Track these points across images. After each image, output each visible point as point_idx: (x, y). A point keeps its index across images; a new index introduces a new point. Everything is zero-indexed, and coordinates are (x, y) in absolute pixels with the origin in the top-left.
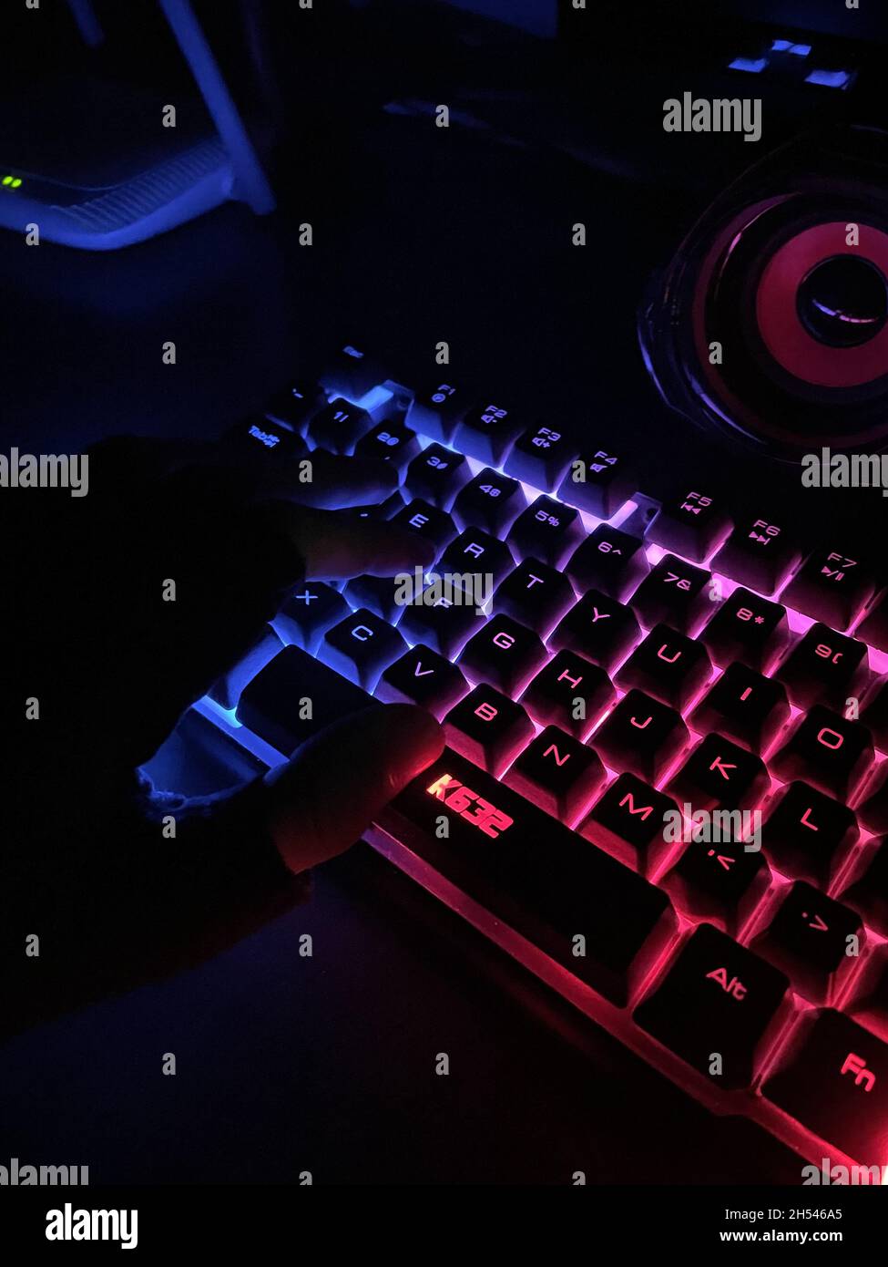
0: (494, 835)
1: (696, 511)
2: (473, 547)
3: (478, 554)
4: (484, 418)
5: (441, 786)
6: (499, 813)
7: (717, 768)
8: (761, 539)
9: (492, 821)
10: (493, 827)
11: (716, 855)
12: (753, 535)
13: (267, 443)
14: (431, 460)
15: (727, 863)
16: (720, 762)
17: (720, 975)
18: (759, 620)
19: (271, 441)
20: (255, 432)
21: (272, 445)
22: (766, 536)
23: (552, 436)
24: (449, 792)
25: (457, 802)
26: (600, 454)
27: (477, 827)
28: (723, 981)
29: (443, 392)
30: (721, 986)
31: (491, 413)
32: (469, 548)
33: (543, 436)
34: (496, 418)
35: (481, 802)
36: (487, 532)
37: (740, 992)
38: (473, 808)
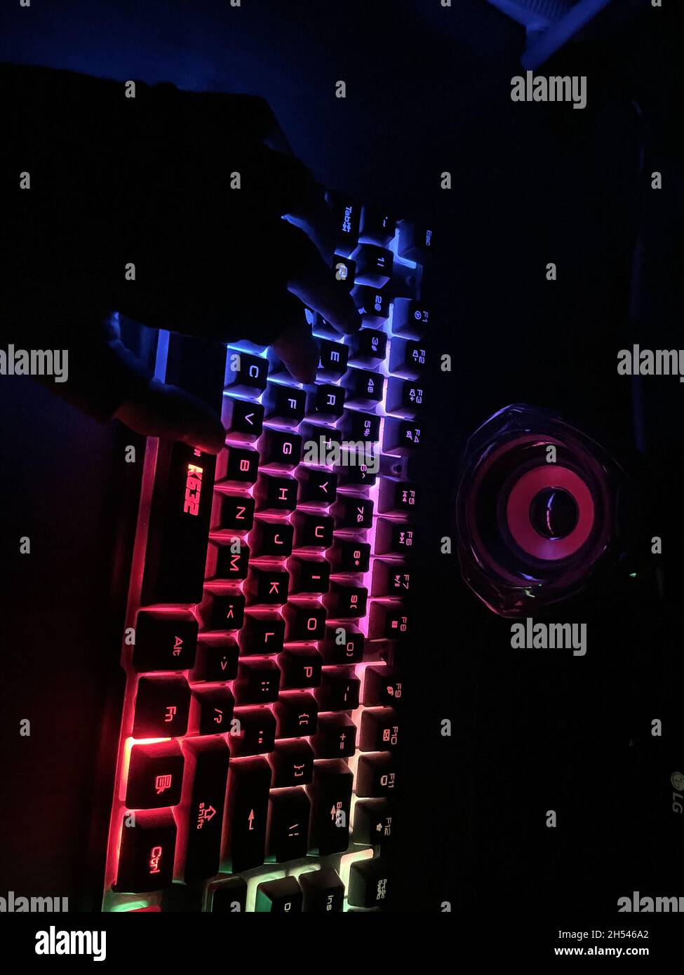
0: (186, 510)
1: (404, 500)
2: (333, 398)
3: (330, 403)
4: (415, 352)
5: (195, 470)
6: (197, 506)
7: (273, 585)
8: (402, 539)
9: (192, 505)
10: (189, 507)
11: (231, 609)
12: (402, 534)
13: (344, 226)
14: (375, 339)
15: (230, 615)
16: (277, 585)
17: (179, 642)
18: (357, 563)
19: (346, 227)
20: (348, 211)
21: (344, 230)
22: (404, 541)
23: (419, 398)
24: (194, 476)
25: (191, 483)
26: (418, 431)
27: (185, 500)
28: (177, 644)
29: (423, 314)
30: (175, 644)
31: (420, 354)
32: (331, 396)
33: (417, 393)
34: (418, 359)
35: (198, 494)
36: (346, 396)
37: (176, 653)
38: (193, 492)
